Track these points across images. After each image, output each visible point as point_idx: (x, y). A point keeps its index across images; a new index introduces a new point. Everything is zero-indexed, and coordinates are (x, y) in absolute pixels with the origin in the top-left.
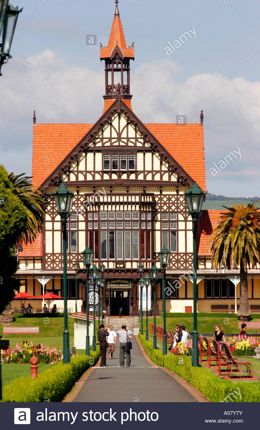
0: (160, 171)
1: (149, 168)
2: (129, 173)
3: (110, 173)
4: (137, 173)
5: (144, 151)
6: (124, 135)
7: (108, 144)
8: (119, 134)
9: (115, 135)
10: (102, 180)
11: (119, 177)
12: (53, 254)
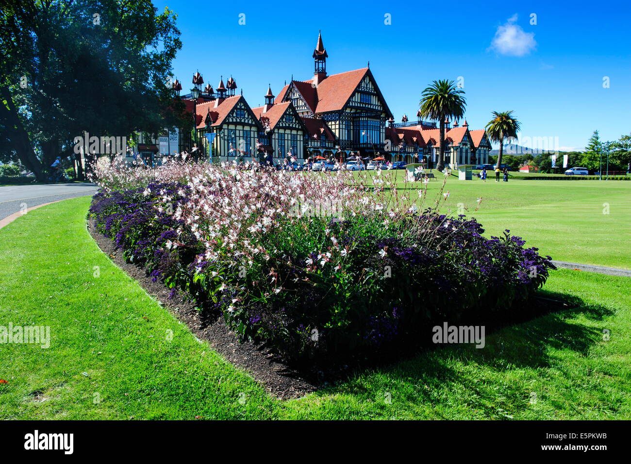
0: (377, 105)
1: (374, 104)
2: (368, 104)
3: (363, 103)
4: (371, 105)
5: (374, 95)
6: (368, 87)
7: (363, 90)
8: (367, 85)
9: (365, 86)
10: (360, 107)
11: (365, 105)
12: (342, 140)
